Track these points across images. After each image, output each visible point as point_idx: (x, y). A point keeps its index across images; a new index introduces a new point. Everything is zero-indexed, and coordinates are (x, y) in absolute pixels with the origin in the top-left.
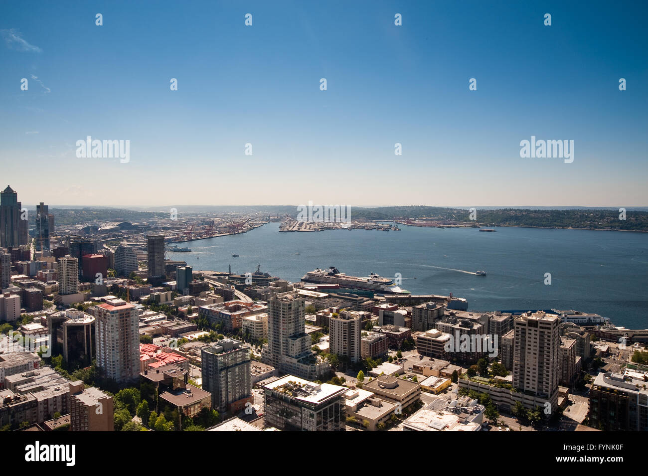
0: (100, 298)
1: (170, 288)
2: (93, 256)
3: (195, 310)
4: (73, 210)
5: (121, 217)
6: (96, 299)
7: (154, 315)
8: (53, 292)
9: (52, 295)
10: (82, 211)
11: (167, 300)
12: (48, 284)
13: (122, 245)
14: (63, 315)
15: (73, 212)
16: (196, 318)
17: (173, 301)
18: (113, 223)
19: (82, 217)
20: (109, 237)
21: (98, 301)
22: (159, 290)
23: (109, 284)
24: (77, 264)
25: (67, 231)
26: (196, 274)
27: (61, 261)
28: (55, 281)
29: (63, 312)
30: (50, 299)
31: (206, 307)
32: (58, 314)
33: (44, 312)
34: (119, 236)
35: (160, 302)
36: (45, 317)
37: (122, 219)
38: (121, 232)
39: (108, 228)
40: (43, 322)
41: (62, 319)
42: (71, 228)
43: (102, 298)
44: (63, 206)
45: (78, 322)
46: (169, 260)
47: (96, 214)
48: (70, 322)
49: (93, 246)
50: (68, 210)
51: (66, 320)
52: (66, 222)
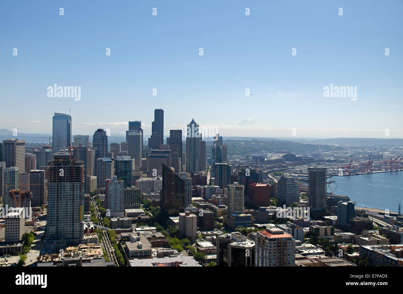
0: (262, 225)
1: (330, 222)
2: (258, 185)
3: (356, 250)
4: (244, 141)
5: (286, 149)
6: (259, 225)
7: (312, 248)
8: (222, 215)
9: (222, 217)
10: (251, 142)
11: (326, 234)
12: (219, 207)
13: (285, 176)
14: (228, 237)
15: (244, 143)
16: (356, 257)
17: (333, 237)
18: (278, 154)
19: (251, 148)
20: (274, 167)
21: (260, 228)
22: (318, 224)
23: (271, 212)
24: (243, 191)
25: (238, 160)
26: (359, 211)
27: (230, 188)
28: (225, 206)
29: (229, 235)
30: (220, 221)
31: (368, 247)
32: (224, 236)
33: (215, 232)
34: (284, 167)
35: (319, 236)
36: (215, 237)
37: (287, 151)
38: (285, 163)
39: (273, 158)
40: (213, 241)
41: (228, 241)
42: (241, 158)
43: (264, 225)
44: (235, 138)
45: (241, 245)
46: (331, 193)
47: (263, 145)
48: (234, 244)
49: (259, 175)
50: (240, 141)
51: (231, 242)
52: (237, 152)
